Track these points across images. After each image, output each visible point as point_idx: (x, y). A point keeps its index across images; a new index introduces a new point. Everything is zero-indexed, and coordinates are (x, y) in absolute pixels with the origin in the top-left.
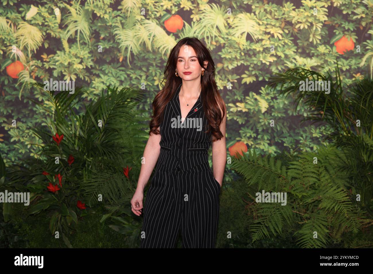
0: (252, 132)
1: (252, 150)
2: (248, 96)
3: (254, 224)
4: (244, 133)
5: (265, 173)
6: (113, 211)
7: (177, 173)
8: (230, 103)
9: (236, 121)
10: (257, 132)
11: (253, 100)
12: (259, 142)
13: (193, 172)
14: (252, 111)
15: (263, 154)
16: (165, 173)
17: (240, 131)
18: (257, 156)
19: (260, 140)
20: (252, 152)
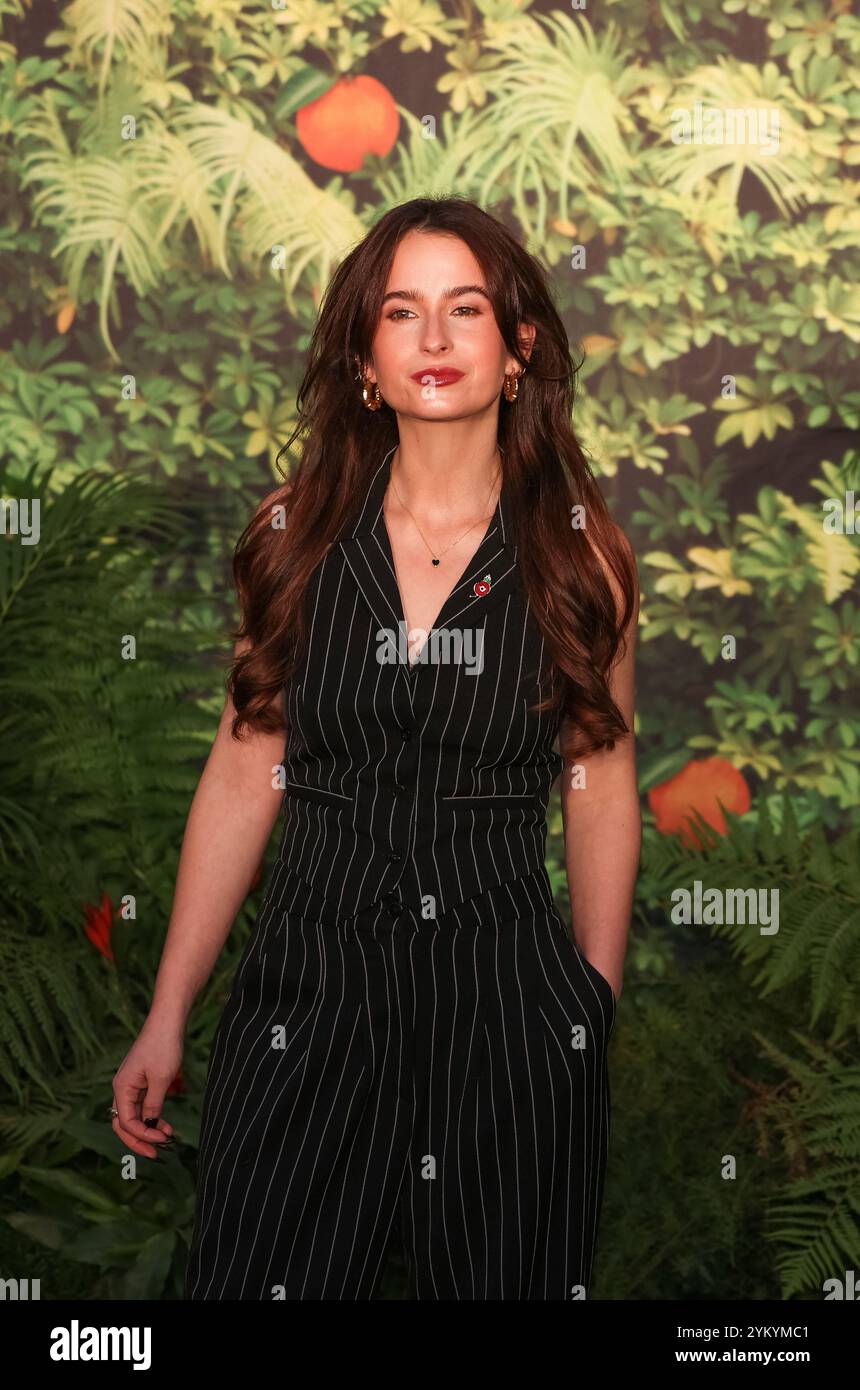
0: (772, 706)
1: (774, 804)
2: (754, 510)
3: (790, 1202)
4: (729, 711)
5: (845, 925)
6: (32, 1138)
7: (384, 932)
8: (654, 547)
9: (686, 643)
10: (799, 706)
11: (775, 533)
12: (812, 757)
13: (469, 922)
14: (773, 592)
15: (832, 821)
16: (319, 928)
17: (712, 702)
18: (802, 835)
19: (820, 749)
20: (776, 813)
